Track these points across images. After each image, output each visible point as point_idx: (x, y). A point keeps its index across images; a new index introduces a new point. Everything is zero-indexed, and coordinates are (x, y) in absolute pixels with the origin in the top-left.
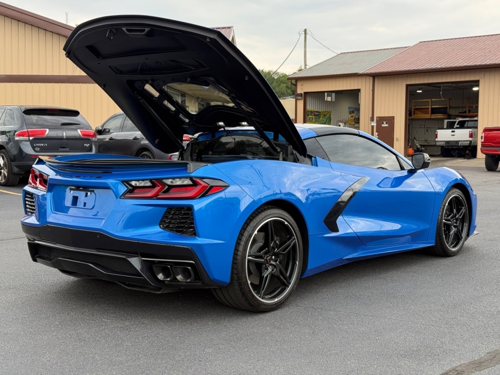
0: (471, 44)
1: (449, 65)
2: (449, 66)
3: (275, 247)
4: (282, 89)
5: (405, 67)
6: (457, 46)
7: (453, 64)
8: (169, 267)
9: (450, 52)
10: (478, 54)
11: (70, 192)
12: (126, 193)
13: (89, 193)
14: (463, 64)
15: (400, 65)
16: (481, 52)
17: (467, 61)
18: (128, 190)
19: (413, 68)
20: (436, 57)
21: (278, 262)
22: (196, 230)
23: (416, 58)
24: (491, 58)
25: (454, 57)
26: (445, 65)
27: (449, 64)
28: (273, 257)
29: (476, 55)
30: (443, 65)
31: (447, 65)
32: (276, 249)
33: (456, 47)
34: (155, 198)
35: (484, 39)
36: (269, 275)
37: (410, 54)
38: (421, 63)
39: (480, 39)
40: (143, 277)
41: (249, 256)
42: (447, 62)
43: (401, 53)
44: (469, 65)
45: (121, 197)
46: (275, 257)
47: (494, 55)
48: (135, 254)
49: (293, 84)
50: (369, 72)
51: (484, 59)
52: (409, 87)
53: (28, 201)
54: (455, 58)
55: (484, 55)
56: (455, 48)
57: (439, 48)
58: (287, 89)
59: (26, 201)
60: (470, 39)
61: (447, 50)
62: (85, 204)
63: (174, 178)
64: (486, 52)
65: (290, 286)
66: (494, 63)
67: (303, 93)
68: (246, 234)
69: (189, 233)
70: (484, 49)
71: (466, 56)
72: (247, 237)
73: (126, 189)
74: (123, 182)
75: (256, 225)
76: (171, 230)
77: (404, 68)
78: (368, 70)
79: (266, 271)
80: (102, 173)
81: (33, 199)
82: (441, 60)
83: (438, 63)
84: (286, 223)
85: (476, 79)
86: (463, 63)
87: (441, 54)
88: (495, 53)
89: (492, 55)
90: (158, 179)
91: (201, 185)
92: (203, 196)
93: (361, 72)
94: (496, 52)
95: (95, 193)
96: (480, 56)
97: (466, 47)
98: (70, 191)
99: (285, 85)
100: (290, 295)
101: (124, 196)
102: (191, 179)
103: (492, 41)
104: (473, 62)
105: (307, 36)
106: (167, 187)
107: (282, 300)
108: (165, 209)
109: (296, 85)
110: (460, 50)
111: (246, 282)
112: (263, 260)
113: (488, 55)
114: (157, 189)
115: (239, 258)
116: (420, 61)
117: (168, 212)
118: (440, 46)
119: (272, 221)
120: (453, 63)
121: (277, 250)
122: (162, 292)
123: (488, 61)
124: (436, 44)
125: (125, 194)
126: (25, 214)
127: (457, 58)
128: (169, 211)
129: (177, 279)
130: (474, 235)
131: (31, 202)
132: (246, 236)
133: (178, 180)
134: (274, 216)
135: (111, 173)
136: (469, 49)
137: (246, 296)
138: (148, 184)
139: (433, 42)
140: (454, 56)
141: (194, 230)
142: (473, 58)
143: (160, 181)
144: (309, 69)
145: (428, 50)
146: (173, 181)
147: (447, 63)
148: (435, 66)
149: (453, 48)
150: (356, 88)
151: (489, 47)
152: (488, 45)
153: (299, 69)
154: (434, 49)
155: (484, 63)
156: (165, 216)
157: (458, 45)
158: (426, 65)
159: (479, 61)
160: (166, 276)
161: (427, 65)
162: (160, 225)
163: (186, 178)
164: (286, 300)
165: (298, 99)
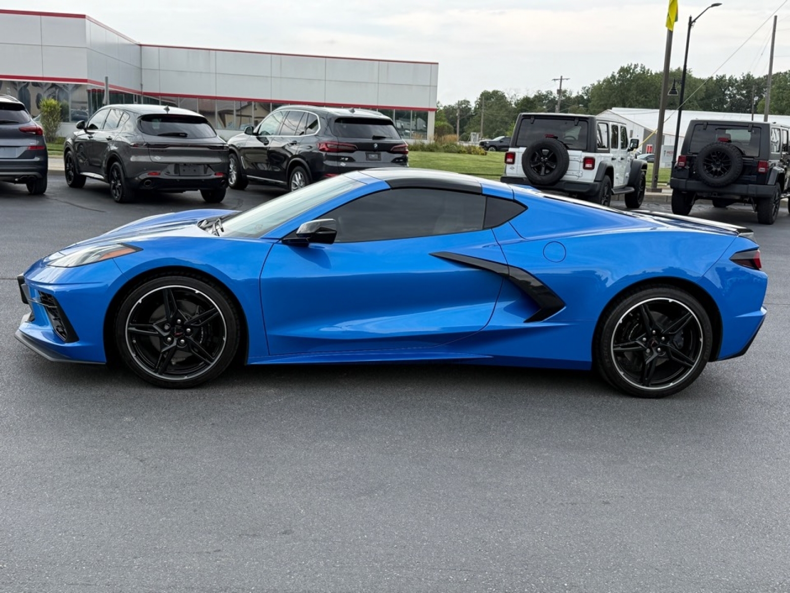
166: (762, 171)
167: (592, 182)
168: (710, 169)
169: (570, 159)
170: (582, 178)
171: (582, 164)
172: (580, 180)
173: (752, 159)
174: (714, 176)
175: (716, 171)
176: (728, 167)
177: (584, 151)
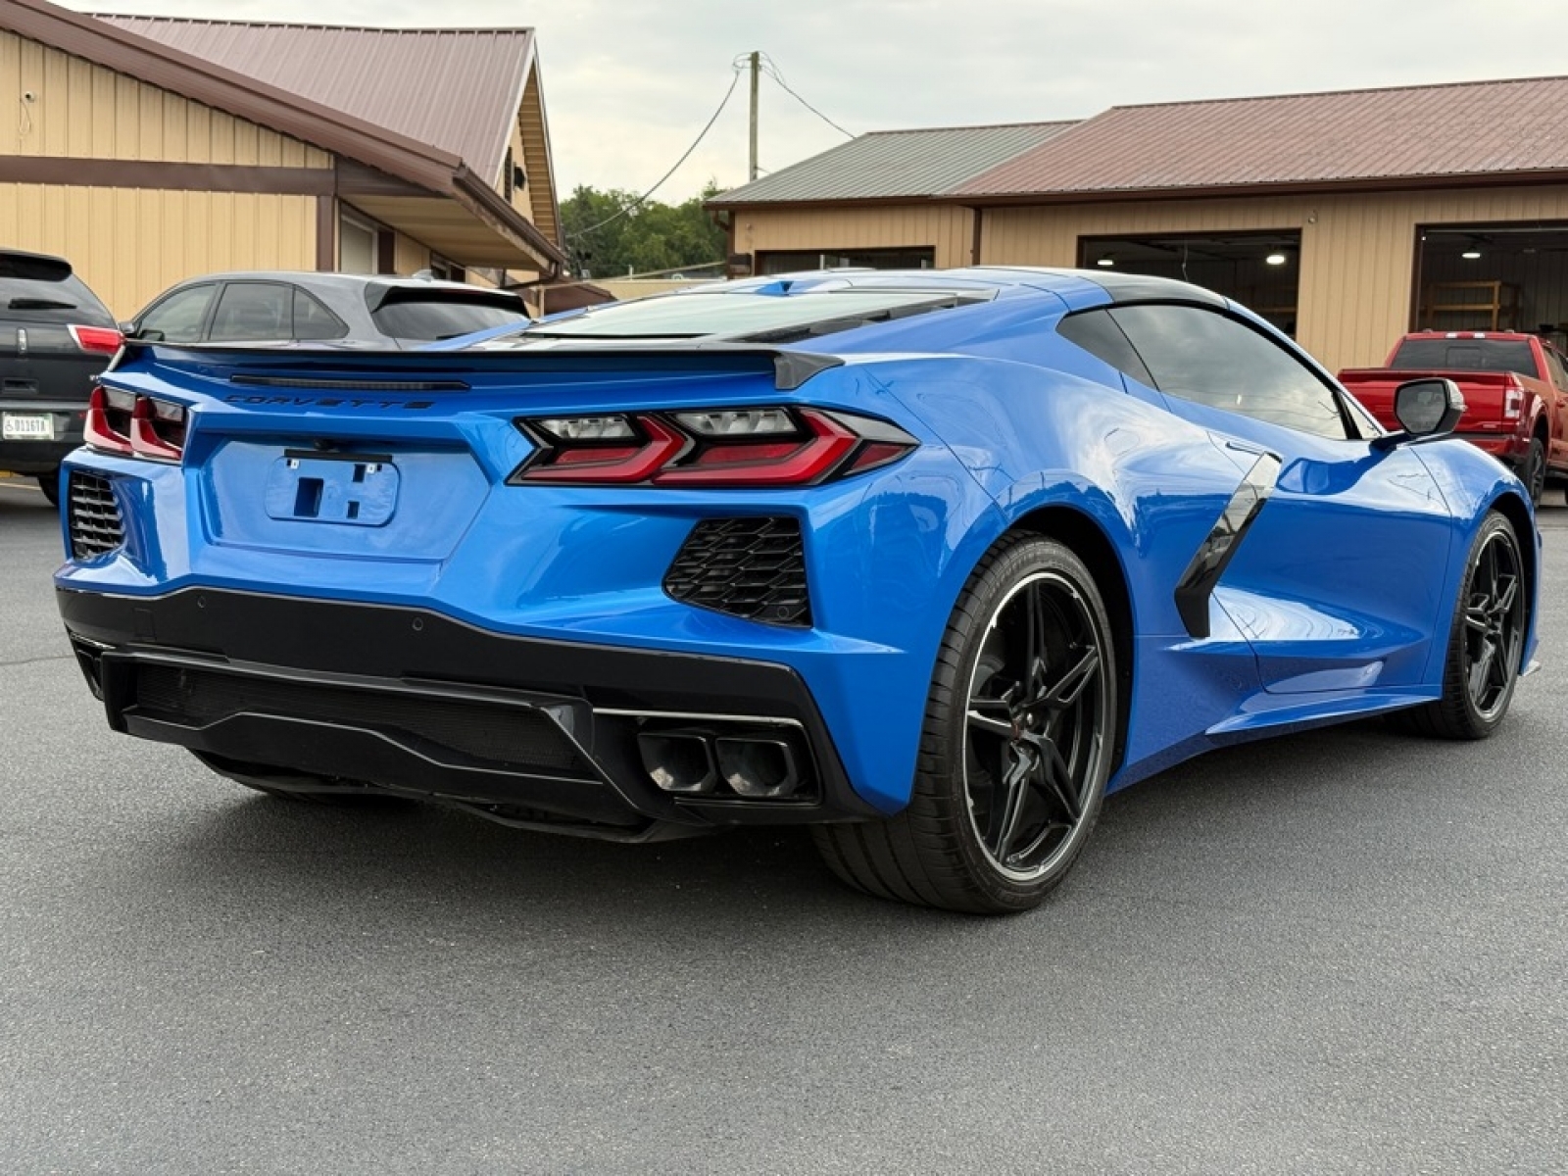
0: (1270, 119)
1: (1211, 179)
2: (1213, 182)
3: (1041, 681)
4: (651, 250)
5: (1076, 180)
6: (1230, 122)
7: (1224, 176)
8: (704, 740)
9: (1208, 141)
10: (1295, 148)
11: (289, 463)
12: (531, 465)
13: (371, 468)
14: (1255, 177)
15: (1060, 176)
16: (1303, 143)
17: (1267, 170)
18: (535, 455)
19: (1101, 183)
20: (1167, 153)
21: (1045, 735)
22: (812, 602)
23: (1108, 157)
24: (1340, 162)
25: (1224, 156)
26: (1199, 179)
27: (1210, 176)
28: (1030, 716)
29: (1291, 151)
30: (1192, 178)
31: (1206, 178)
32: (1044, 688)
33: (1228, 127)
34: (648, 483)
35: (1308, 103)
36: (1023, 780)
37: (1089, 143)
38: (1125, 169)
39: (1297, 103)
40: (602, 778)
41: (971, 709)
42: (1203, 168)
43: (1059, 138)
44: (1273, 180)
45: (511, 481)
46: (1034, 718)
47: (1348, 151)
48: (561, 691)
49: (723, 225)
50: (966, 191)
51: (1317, 164)
52: (1086, 245)
53: (82, 506)
54: (1227, 158)
55: (1314, 152)
56: (1224, 129)
57: (1175, 128)
58: (670, 251)
59: (72, 505)
60: (1265, 102)
61: (1199, 133)
62: (353, 509)
63: (715, 411)
64: (1321, 144)
65: (1080, 821)
66: (1349, 175)
67: (752, 253)
68: (965, 625)
69: (783, 613)
70: (1312, 134)
71: (1262, 153)
72: (970, 638)
73: (531, 448)
74: (518, 422)
75: (994, 596)
76: (713, 602)
77: (1073, 185)
78: (964, 185)
79: (1014, 765)
80: (426, 389)
81: (109, 497)
82: (1185, 164)
83: (1177, 172)
84: (1076, 595)
85: (1293, 224)
86: (1254, 173)
87: (1183, 145)
88: (1348, 148)
89: (1338, 154)
90: (660, 411)
91: (828, 432)
92: (838, 477)
93: (940, 192)
94: (1351, 142)
95: (395, 467)
96: (1305, 154)
97: (1256, 127)
98: (285, 460)
99: (662, 238)
100: (1077, 853)
101: (522, 475)
102: (793, 411)
103: (1336, 111)
104: (1283, 172)
105: (761, 75)
106: (690, 444)
107: (1057, 874)
108: (689, 524)
109: (729, 228)
110: (1240, 136)
111: (962, 804)
112: (1009, 726)
113: (1327, 152)
114: (657, 448)
115: (942, 712)
116: (1120, 163)
117: (696, 536)
118: (1177, 121)
119: (1038, 583)
120: (1223, 172)
121: (1046, 692)
122: (649, 838)
123: (1328, 169)
124: (1165, 116)
125: (526, 469)
126: (68, 557)
127: (1233, 158)
128: (702, 530)
129: (730, 789)
130: (1531, 670)
131: (96, 509)
132: (966, 634)
133: (730, 415)
134: (1045, 565)
135: (468, 389)
136: (1265, 132)
137: (958, 854)
138: (616, 430)
139: (1152, 110)
140: (1225, 152)
141: (807, 603)
142: (1281, 161)
143: (667, 417)
144: (765, 179)
145: (1141, 134)
146: (712, 421)
147: (1202, 172)
148: (1169, 180)
149: (1220, 128)
150: (921, 242)
151: (1327, 128)
152: (1324, 123)
153: (706, 189)
154: (1161, 129)
155: (1318, 177)
156: (686, 552)
157: (1231, 119)
158: (1141, 178)
159: (1302, 169)
160: (685, 776)
161: (1145, 176)
162: (664, 585)
163: (770, 408)
164: (1068, 871)
165: (738, 271)
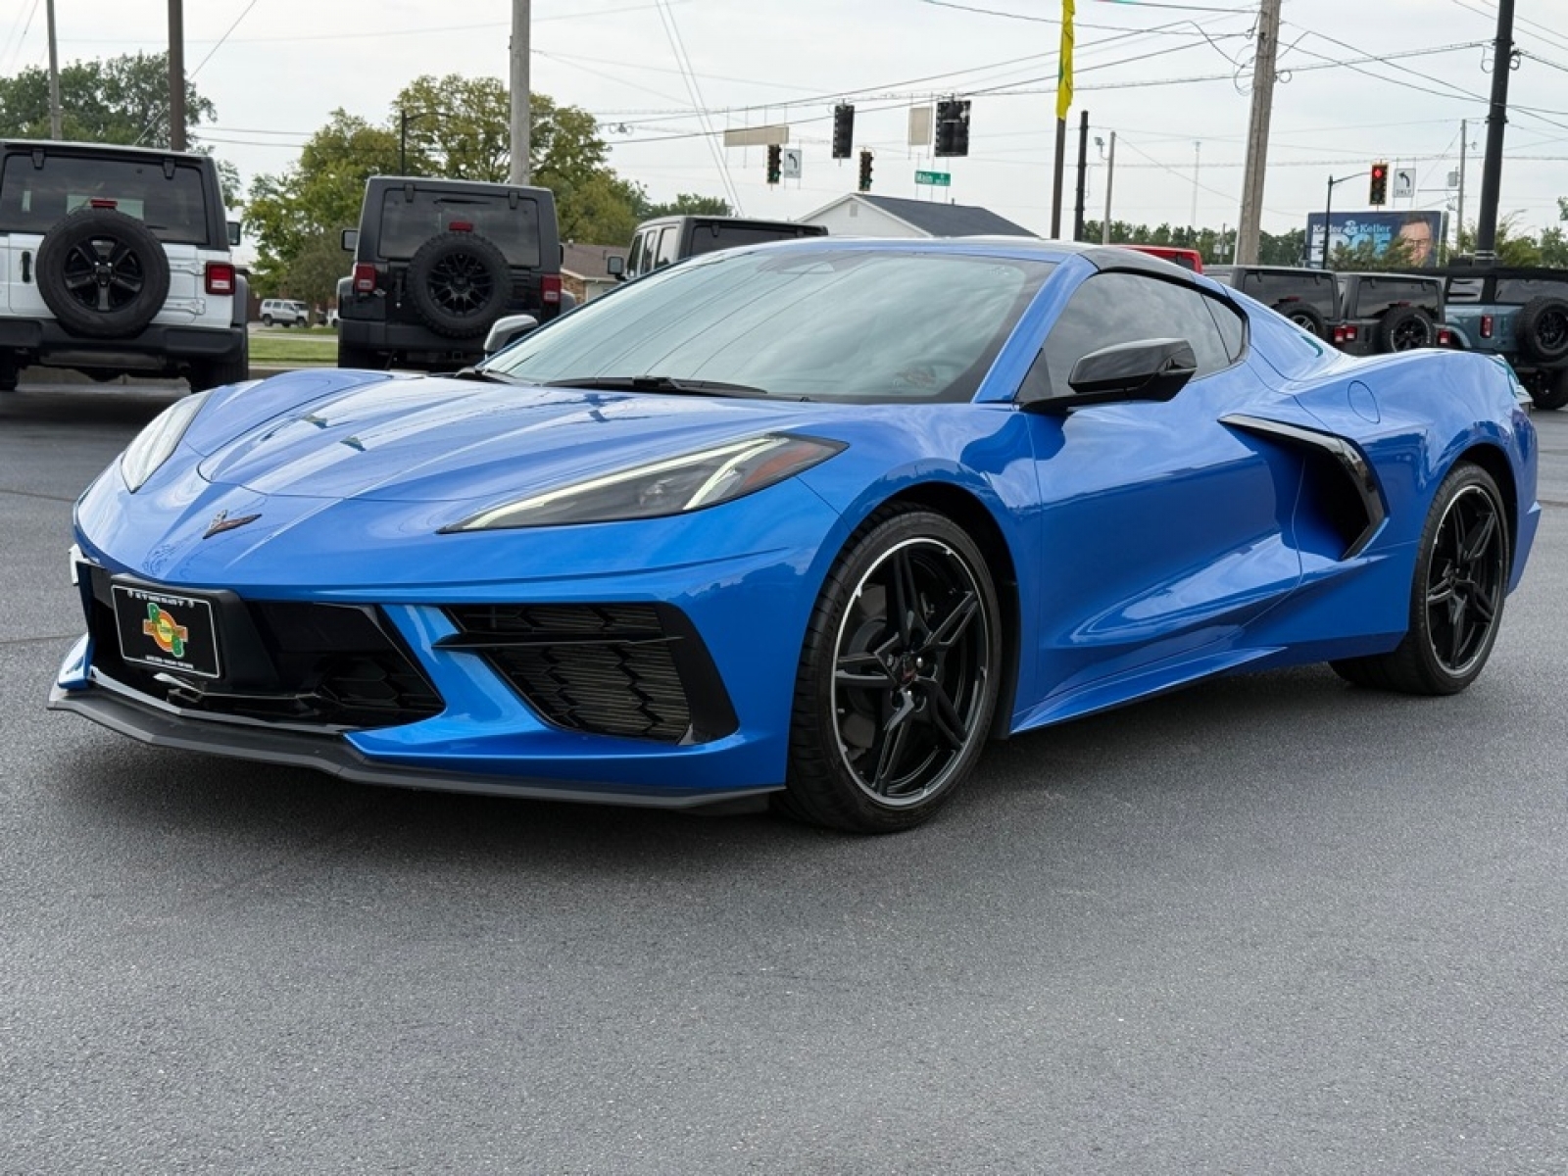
166: (551, 298)
167: (226, 326)
168: (444, 296)
169: (171, 267)
170: (206, 316)
171: (201, 282)
172: (199, 323)
173: (527, 272)
174: (455, 311)
175: (460, 300)
176: (487, 291)
177: (200, 245)
